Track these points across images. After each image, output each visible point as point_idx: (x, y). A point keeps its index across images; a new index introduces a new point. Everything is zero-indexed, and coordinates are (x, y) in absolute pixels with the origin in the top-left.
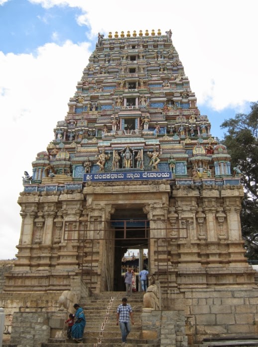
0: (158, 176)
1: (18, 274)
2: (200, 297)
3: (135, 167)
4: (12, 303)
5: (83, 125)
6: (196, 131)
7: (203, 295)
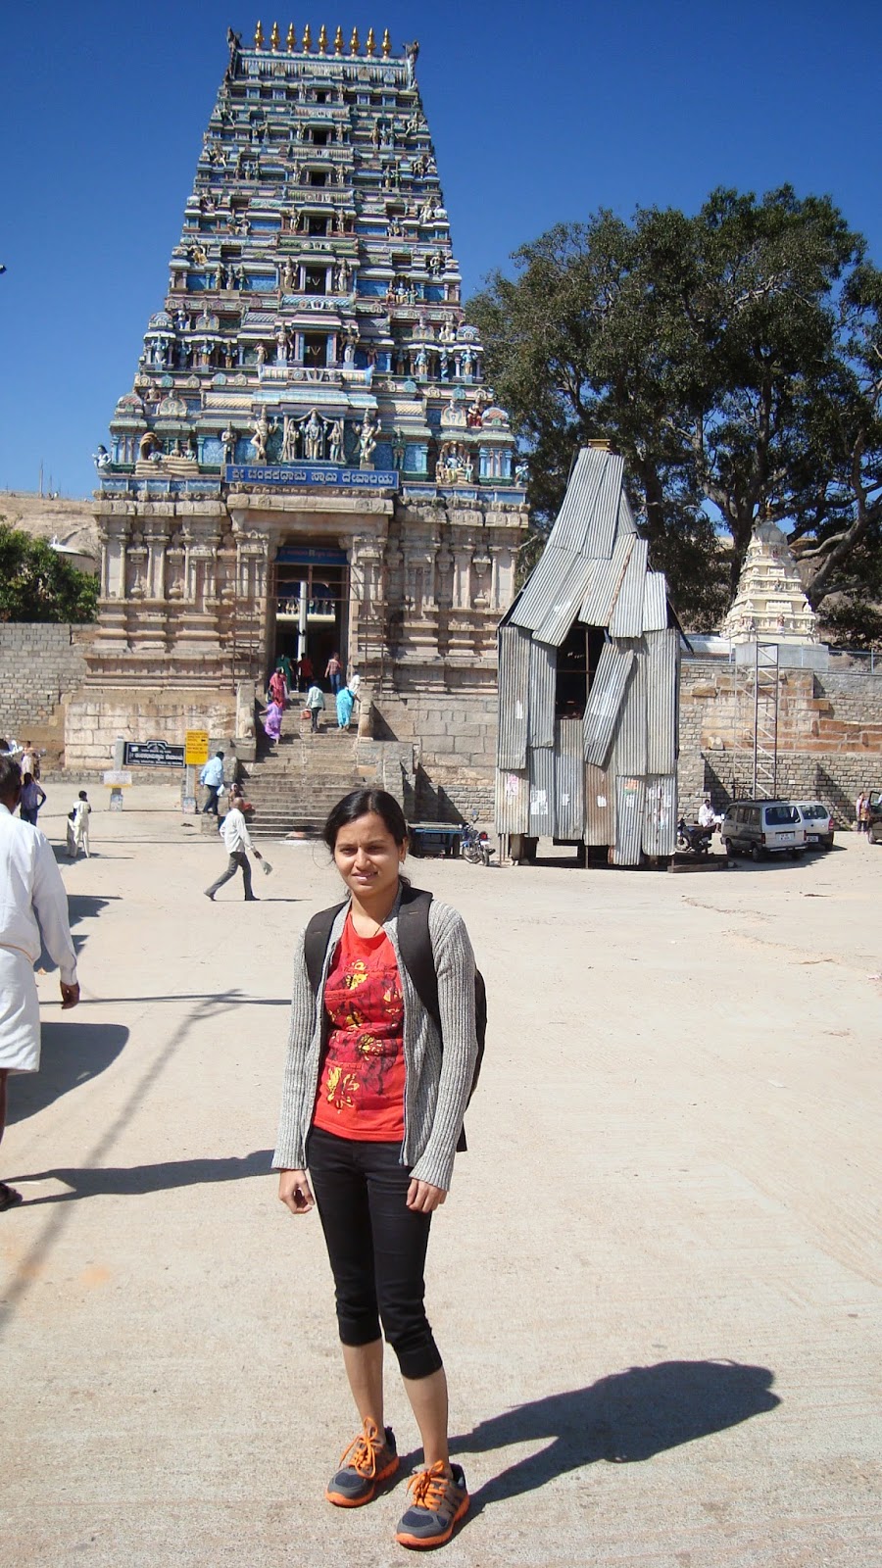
0: (372, 481)
1: (109, 655)
2: (431, 708)
3: (328, 458)
4: (113, 707)
5: (209, 328)
6: (451, 365)
7: (438, 705)
